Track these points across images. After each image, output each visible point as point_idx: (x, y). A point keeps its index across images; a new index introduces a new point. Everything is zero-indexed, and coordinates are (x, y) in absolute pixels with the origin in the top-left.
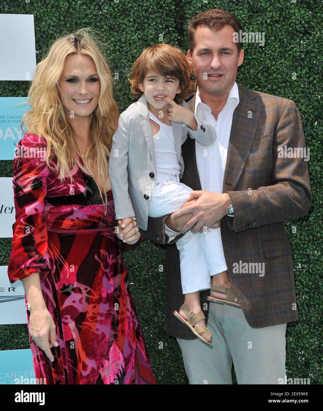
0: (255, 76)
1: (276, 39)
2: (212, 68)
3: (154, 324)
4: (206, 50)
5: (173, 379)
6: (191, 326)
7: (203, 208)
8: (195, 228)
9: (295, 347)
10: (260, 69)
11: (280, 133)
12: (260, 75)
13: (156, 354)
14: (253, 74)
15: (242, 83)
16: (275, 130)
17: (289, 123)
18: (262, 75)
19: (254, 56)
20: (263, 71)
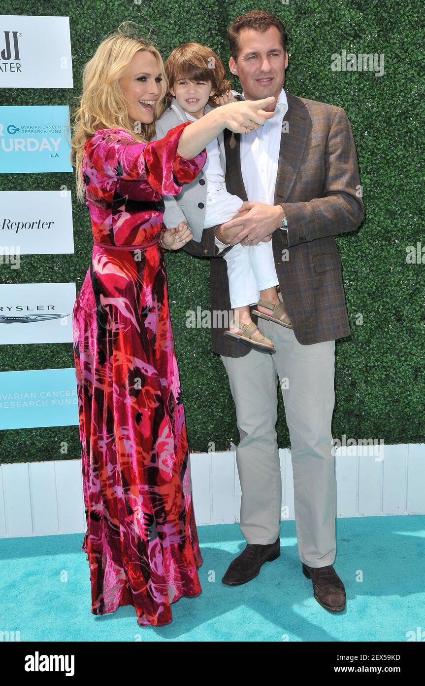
0: (303, 82)
1: (324, 42)
2: (262, 72)
3: (197, 343)
4: (254, 53)
5: (217, 399)
6: (247, 339)
7: (256, 220)
8: (246, 240)
9: (342, 367)
10: (308, 75)
11: (332, 142)
12: (307, 81)
13: (199, 374)
14: (300, 80)
15: (288, 90)
16: (327, 139)
17: (342, 131)
18: (310, 81)
19: (302, 61)
20: (311, 78)
